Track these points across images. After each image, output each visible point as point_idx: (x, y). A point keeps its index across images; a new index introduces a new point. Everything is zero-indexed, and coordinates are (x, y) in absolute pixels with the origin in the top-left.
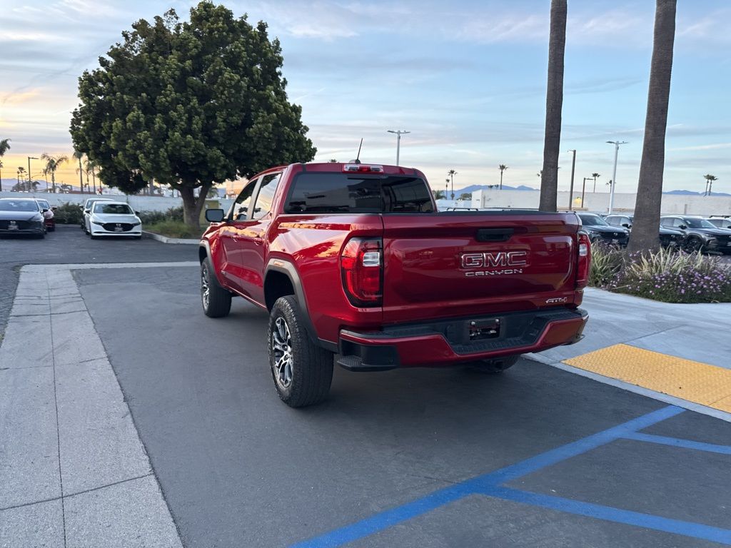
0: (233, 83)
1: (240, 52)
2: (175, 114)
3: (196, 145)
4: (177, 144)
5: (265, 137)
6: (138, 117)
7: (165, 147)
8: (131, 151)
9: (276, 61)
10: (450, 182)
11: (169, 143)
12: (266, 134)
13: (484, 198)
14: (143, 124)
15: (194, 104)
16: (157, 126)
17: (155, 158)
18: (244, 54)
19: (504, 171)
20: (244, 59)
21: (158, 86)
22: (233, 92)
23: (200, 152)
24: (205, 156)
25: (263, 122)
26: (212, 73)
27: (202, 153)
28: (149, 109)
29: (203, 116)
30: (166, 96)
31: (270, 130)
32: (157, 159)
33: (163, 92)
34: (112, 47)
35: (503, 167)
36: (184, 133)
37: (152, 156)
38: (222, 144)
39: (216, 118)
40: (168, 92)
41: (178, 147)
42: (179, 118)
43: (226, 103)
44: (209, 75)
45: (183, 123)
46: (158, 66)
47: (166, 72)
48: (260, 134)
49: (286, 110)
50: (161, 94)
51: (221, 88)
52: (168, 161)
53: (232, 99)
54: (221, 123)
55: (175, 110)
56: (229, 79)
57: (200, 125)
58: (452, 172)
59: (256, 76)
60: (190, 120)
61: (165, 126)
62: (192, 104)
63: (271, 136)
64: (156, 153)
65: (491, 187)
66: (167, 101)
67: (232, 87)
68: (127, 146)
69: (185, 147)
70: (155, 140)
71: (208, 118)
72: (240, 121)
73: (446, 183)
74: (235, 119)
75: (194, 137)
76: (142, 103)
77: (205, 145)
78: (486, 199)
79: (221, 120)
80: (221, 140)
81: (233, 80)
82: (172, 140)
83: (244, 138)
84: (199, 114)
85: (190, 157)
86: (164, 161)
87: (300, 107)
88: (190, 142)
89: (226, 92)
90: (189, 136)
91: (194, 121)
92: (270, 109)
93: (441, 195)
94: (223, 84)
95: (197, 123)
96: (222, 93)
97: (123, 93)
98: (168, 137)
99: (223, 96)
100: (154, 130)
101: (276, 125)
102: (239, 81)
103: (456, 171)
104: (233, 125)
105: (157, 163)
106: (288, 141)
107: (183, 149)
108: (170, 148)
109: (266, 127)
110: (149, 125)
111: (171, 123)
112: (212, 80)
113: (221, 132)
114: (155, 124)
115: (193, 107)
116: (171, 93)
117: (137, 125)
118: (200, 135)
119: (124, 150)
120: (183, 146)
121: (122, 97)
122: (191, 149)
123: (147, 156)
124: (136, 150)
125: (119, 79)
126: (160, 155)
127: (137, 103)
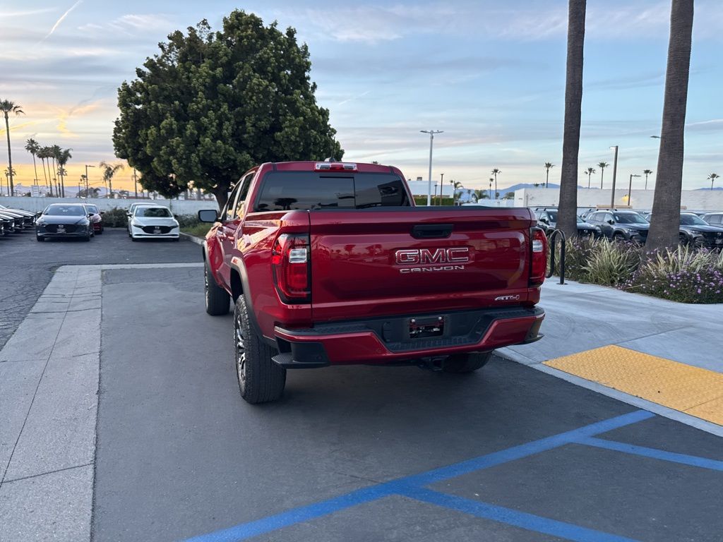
0: (261, 88)
1: (269, 58)
2: (206, 120)
3: (225, 150)
4: (209, 149)
5: (291, 141)
6: (171, 125)
7: (197, 152)
8: (165, 157)
9: (304, 66)
10: (494, 181)
11: (200, 148)
12: (293, 138)
13: (527, 196)
14: (176, 130)
15: (225, 110)
16: (188, 132)
17: (187, 163)
18: (273, 60)
19: (550, 169)
20: (273, 65)
21: (190, 94)
22: (262, 97)
24: (235, 160)
25: (291, 126)
26: (241, 80)
27: (232, 157)
28: (182, 116)
29: (232, 122)
30: (197, 103)
31: (297, 134)
32: (189, 164)
33: (195, 99)
34: (148, 58)
35: (548, 165)
36: (214, 139)
37: (184, 161)
38: (251, 148)
39: (245, 123)
40: (200, 99)
41: (209, 153)
42: (209, 124)
43: (255, 108)
44: (238, 81)
45: (213, 129)
46: (191, 74)
47: (197, 80)
48: (288, 137)
49: (313, 114)
50: (193, 102)
51: (250, 94)
52: (199, 166)
53: (261, 105)
54: (250, 128)
55: (207, 117)
56: (257, 85)
57: (230, 130)
58: (496, 171)
59: (284, 81)
60: (220, 126)
61: (196, 132)
62: (222, 110)
63: (298, 139)
64: (188, 158)
65: (537, 185)
66: (198, 108)
67: (260, 92)
68: (161, 152)
69: (215, 152)
70: (187, 146)
71: (238, 123)
72: (269, 126)
73: (489, 182)
74: (264, 124)
75: (224, 143)
76: (175, 110)
77: (235, 150)
78: (529, 197)
79: (250, 125)
80: (250, 145)
81: (261, 86)
82: (203, 146)
83: (273, 142)
84: (228, 120)
85: (220, 161)
86: (196, 166)
87: (327, 110)
88: (220, 147)
89: (254, 98)
90: (219, 141)
91: (224, 127)
92: (297, 113)
93: (484, 194)
94: (252, 90)
95: (228, 129)
96: (251, 98)
97: (157, 102)
98: (199, 143)
99: (252, 102)
100: (186, 136)
101: (303, 128)
102: (267, 86)
103: (500, 170)
104: (262, 130)
105: (190, 168)
106: (315, 144)
107: (213, 154)
108: (201, 154)
109: (293, 130)
110: (181, 131)
111: (202, 130)
112: (242, 86)
113: (250, 136)
114: (187, 130)
115: (223, 113)
116: (202, 100)
117: (170, 132)
118: (230, 140)
119: (159, 156)
120: (214, 151)
121: (157, 106)
122: (221, 154)
123: (179, 162)
124: (169, 156)
125: (153, 89)
126: (192, 160)
127: (171, 111)
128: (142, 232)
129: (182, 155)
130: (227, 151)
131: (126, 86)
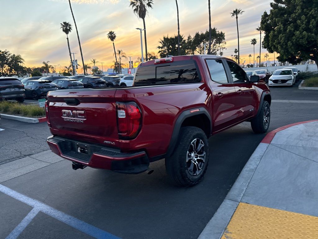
4: (298, 38)
6: (280, 28)
7: (292, 40)
14: (282, 30)
15: (312, 13)
17: (286, 47)
23: (312, 39)
24: (315, 41)
28: (286, 23)
30: (295, 13)
32: (287, 47)
40: (297, 11)
41: (298, 39)
42: (301, 23)
45: (303, 25)
55: (300, 19)
60: (308, 22)
61: (293, 29)
64: (286, 44)
66: (296, 16)
69: (302, 38)
70: (286, 38)
75: (308, 32)
77: (316, 35)
84: (314, 18)
85: (304, 43)
86: (291, 48)
88: (305, 35)
90: (305, 32)
95: (313, 23)
105: (287, 50)
107: (300, 40)
108: (294, 40)
110: (285, 30)
111: (297, 28)
117: (279, 32)
120: (301, 38)
121: (275, 20)
122: (305, 39)
123: (282, 47)
124: (278, 45)
126: (288, 45)
127: (282, 21)
129: (284, 42)
130: (309, 37)
131: (265, 13)
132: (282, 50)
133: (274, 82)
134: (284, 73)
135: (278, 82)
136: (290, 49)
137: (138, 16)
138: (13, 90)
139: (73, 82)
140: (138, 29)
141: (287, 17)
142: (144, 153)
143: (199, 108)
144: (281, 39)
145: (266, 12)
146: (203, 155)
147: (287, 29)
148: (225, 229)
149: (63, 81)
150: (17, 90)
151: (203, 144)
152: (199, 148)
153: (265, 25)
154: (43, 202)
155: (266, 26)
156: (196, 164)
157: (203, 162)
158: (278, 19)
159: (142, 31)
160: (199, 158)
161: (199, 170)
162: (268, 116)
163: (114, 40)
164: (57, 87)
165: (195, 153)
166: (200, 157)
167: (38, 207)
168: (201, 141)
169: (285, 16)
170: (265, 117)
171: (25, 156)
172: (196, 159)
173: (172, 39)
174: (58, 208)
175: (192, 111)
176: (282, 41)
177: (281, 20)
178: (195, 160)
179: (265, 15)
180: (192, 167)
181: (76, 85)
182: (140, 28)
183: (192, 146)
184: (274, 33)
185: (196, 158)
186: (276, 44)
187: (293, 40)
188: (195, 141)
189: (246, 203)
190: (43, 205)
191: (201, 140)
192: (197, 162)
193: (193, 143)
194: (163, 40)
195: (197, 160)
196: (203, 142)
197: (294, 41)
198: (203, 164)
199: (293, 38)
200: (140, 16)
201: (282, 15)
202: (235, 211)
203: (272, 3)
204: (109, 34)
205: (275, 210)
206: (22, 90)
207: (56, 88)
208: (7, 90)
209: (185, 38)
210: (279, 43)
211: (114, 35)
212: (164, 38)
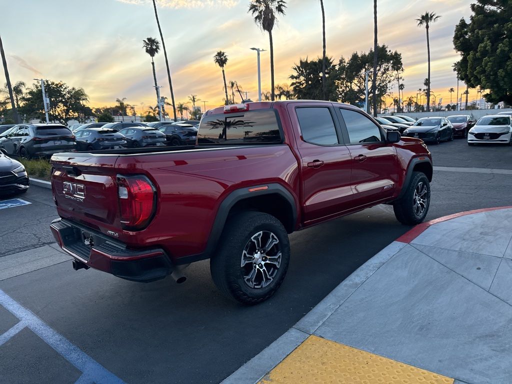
6: (485, 47)
14: (490, 51)
17: (495, 78)
28: (496, 38)
32: (497, 79)
64: (496, 74)
70: (495, 63)
86: (503, 80)
98: (509, 58)
100: (496, 55)
110: (494, 49)
117: (485, 53)
121: (478, 33)
123: (487, 78)
124: (481, 74)
125: (478, 19)
126: (499, 75)
127: (489, 34)
128: (474, 138)
129: (490, 71)
131: (463, 22)
132: (488, 84)
133: (476, 138)
134: (496, 122)
135: (485, 137)
136: (502, 82)
137: (262, 27)
138: (58, 143)
139: (150, 132)
140: (253, 49)
141: (498, 27)
142: (161, 251)
143: (269, 185)
144: (486, 65)
145: (463, 20)
146: (276, 257)
147: (498, 49)
148: (267, 374)
149: (135, 131)
150: (64, 143)
151: (276, 239)
152: (269, 246)
153: (460, 42)
154: (37, 313)
155: (462, 43)
156: (261, 270)
157: (277, 268)
158: (483, 30)
159: (260, 52)
160: (269, 262)
161: (267, 279)
162: (427, 196)
163: (224, 65)
164: (125, 140)
165: (261, 253)
166: (270, 260)
167: (27, 319)
168: (272, 236)
169: (495, 26)
170: (419, 198)
171: (44, 244)
172: (263, 263)
173: (313, 63)
174: (52, 324)
175: (252, 190)
176: (488, 69)
177: (487, 33)
178: (262, 265)
179: (463, 24)
180: (253, 275)
181: (155, 137)
182: (257, 48)
183: (254, 242)
184: (475, 55)
185: (263, 260)
186: (477, 73)
187: (508, 66)
188: (260, 234)
189: (321, 336)
190: (35, 318)
191: (272, 234)
192: (264, 268)
193: (256, 238)
194: (299, 65)
195: (265, 264)
196: (275, 237)
197: (509, 68)
198: (276, 271)
199: (508, 63)
200: (264, 28)
201: (491, 24)
202: (296, 348)
203: (474, 5)
204: (216, 55)
205: (356, 350)
206: (71, 143)
207: (123, 141)
208: (51, 144)
209: (336, 62)
210: (484, 71)
211: (225, 57)
212: (301, 62)
